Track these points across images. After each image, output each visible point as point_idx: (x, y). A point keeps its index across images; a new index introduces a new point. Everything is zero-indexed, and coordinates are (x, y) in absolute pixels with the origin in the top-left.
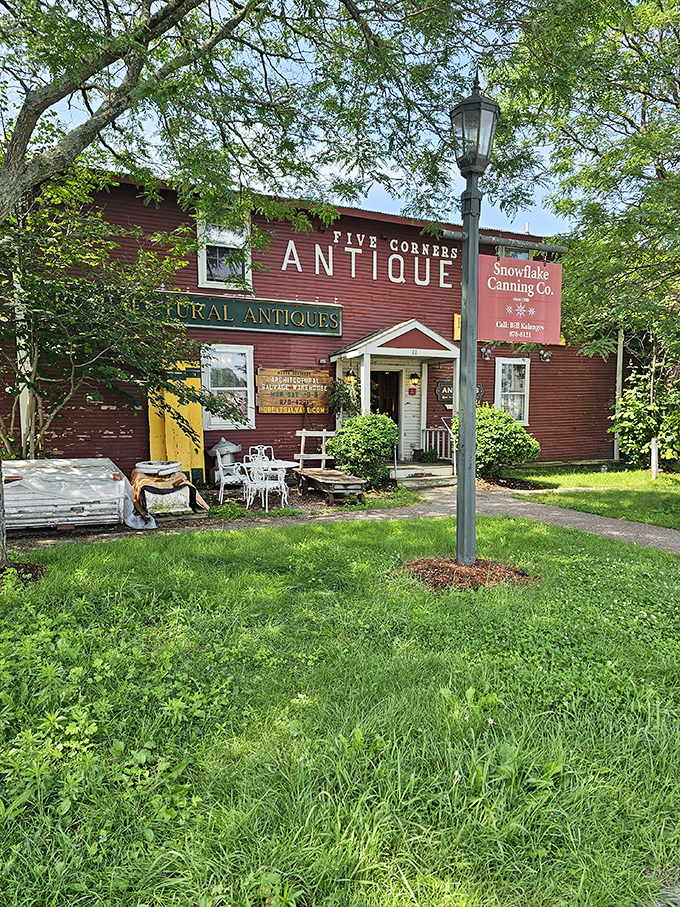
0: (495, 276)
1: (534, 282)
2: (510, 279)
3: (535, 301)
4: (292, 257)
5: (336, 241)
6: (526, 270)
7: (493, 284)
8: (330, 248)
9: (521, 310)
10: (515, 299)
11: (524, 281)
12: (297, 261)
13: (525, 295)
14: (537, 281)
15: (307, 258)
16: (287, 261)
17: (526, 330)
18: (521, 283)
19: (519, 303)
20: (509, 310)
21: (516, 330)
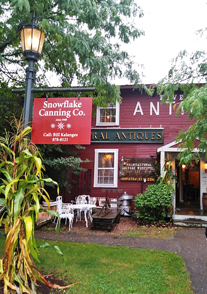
0: (44, 108)
1: (71, 109)
2: (53, 109)
3: (71, 120)
4: (138, 109)
5: (161, 99)
6: (65, 103)
7: (43, 113)
8: (158, 103)
9: (61, 126)
10: (57, 120)
11: (63, 109)
12: (141, 111)
13: (65, 117)
14: (73, 108)
15: (146, 109)
16: (136, 111)
17: (64, 137)
18: (61, 111)
19: (60, 122)
20: (53, 126)
21: (57, 137)
